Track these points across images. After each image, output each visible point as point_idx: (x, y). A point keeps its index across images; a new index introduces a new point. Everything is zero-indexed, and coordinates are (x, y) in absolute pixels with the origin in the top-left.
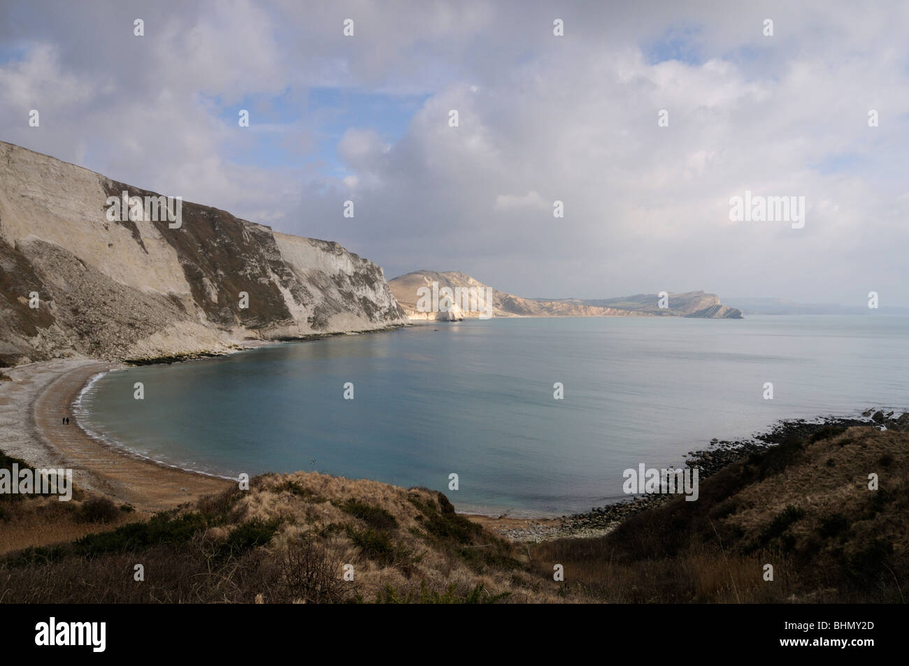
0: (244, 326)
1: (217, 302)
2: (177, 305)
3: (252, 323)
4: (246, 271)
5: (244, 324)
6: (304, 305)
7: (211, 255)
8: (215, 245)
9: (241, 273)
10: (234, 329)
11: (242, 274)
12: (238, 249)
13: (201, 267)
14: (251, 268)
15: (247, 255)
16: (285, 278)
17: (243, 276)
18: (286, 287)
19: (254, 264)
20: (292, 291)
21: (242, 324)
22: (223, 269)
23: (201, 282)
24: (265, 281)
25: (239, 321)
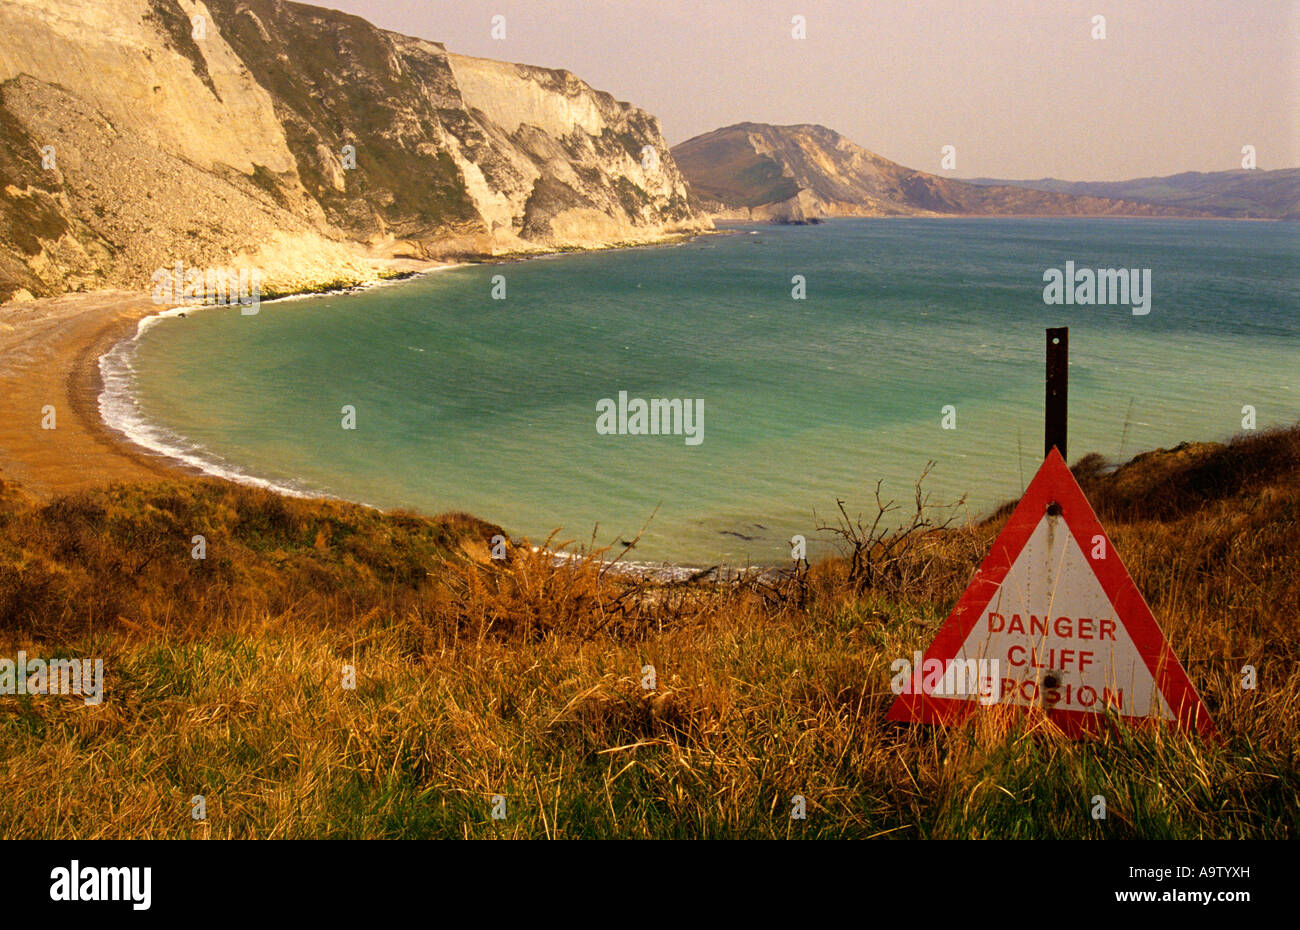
0: (392, 235)
1: (343, 190)
2: (274, 195)
3: (406, 229)
4: (395, 131)
5: (394, 231)
6: (505, 193)
7: (332, 101)
8: (340, 82)
9: (387, 135)
10: (375, 239)
11: (388, 137)
12: (381, 89)
13: (314, 125)
14: (404, 126)
15: (398, 101)
16: (470, 142)
17: (391, 140)
18: (471, 159)
19: (409, 117)
20: (482, 168)
21: (388, 231)
22: (353, 129)
23: (314, 152)
24: (430, 150)
25: (383, 225)
